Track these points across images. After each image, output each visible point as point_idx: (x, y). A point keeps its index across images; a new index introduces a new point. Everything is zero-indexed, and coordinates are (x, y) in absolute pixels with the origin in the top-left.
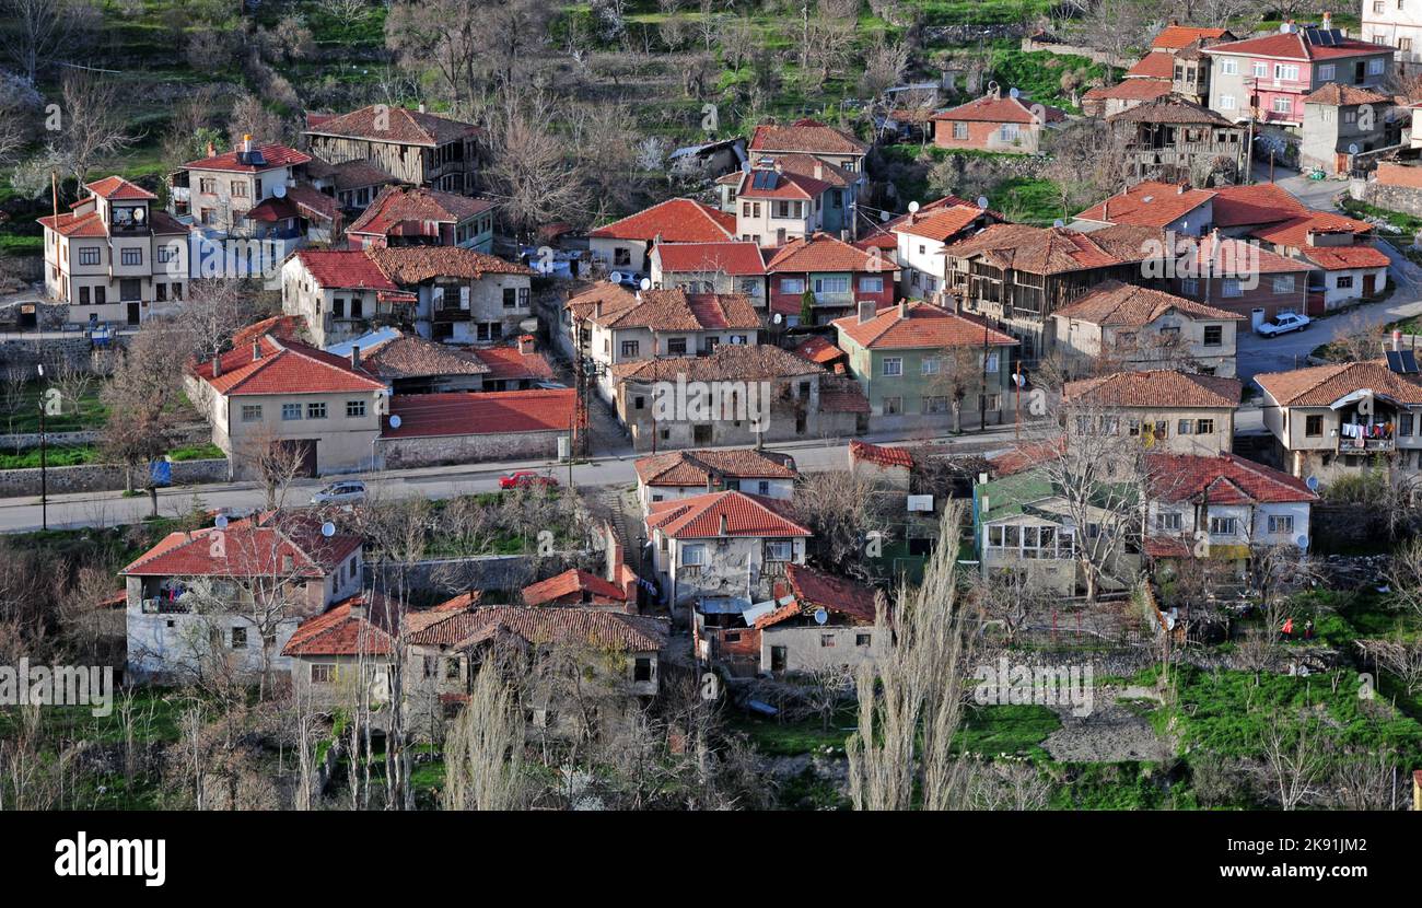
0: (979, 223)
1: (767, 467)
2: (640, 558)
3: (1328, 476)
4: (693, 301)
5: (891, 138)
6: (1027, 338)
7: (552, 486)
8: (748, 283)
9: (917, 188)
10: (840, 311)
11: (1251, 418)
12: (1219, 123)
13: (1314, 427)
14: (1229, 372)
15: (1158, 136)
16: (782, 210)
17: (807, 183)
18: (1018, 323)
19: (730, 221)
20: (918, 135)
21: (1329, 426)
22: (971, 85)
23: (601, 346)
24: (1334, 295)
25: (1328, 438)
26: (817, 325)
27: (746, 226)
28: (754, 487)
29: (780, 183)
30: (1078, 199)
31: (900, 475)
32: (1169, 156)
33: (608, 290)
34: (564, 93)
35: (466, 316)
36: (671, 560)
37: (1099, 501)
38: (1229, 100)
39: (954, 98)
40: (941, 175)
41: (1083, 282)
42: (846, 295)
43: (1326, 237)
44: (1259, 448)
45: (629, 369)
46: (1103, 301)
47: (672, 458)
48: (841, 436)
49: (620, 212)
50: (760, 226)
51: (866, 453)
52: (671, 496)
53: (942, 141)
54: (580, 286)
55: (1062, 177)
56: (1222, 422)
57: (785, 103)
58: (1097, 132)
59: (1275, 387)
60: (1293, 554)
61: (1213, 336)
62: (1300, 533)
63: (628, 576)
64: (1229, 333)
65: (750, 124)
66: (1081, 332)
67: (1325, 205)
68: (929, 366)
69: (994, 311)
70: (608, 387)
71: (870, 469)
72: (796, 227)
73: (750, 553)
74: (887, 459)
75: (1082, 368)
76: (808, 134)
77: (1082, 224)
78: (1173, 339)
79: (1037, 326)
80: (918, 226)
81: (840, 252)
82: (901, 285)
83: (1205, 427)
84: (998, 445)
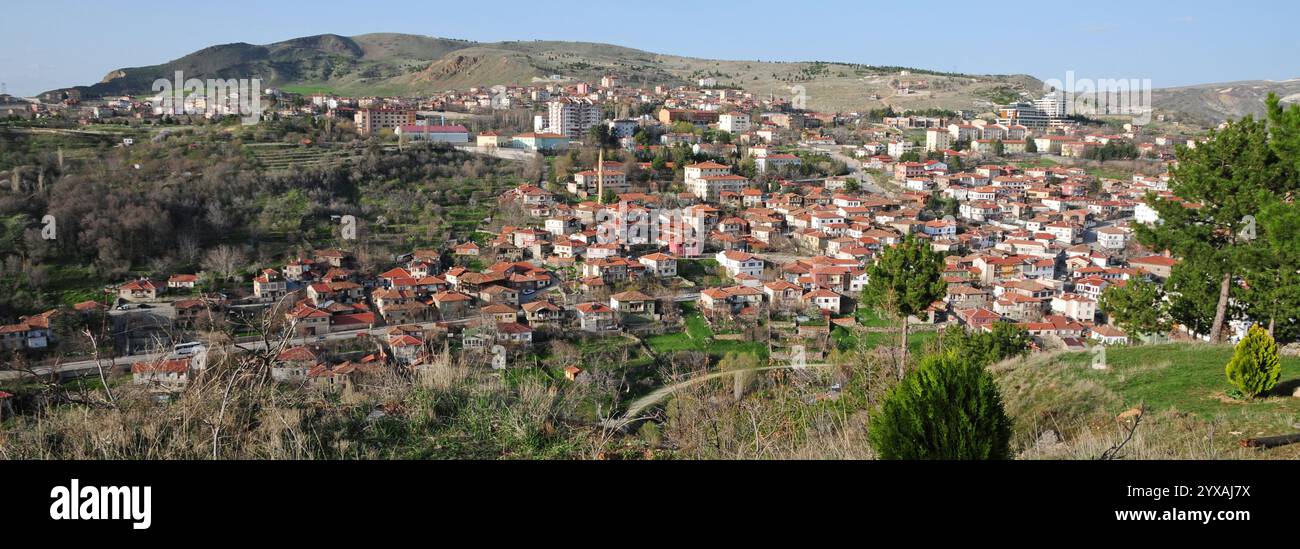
0: (464, 272)
1: (416, 329)
2: (388, 351)
3: (536, 325)
4: (401, 292)
5: (447, 252)
6: (474, 298)
7: (368, 335)
8: (413, 287)
9: (451, 263)
10: (434, 292)
11: (520, 313)
12: (516, 248)
13: (533, 315)
14: (517, 303)
15: (503, 251)
16: (421, 270)
17: (427, 264)
18: (472, 294)
19: (409, 272)
20: (453, 251)
21: (536, 315)
22: (464, 239)
23: (380, 303)
24: (540, 285)
25: (536, 318)
26: (428, 296)
27: (413, 274)
28: (413, 334)
29: (421, 264)
30: (487, 265)
31: (445, 329)
32: (506, 255)
33: (381, 290)
34: (373, 243)
35: (349, 297)
36: (394, 350)
37: (487, 333)
38: (519, 243)
39: (460, 243)
40: (457, 260)
41: (486, 285)
42: (434, 289)
43: (538, 273)
44: (522, 320)
45: (386, 308)
46: (490, 289)
47: (395, 328)
48: (434, 321)
49: (385, 271)
50: (416, 273)
51: (438, 325)
52: (395, 336)
53: (458, 252)
54: (375, 289)
55: (484, 260)
56: (514, 315)
57: (423, 245)
58: (490, 250)
59: (525, 306)
60: (528, 342)
61: (513, 296)
62: (530, 337)
63: (385, 355)
64: (517, 295)
65: (415, 250)
66: (485, 296)
67: (538, 265)
68: (453, 305)
69: (467, 292)
70: (382, 312)
71: (439, 328)
72: (424, 274)
73: (412, 349)
74: (442, 326)
75: (486, 304)
76: (428, 252)
77: (487, 271)
78: (505, 297)
79: (476, 295)
80: (451, 273)
81: (434, 279)
82: (448, 286)
83: (510, 316)
84: (466, 321)
